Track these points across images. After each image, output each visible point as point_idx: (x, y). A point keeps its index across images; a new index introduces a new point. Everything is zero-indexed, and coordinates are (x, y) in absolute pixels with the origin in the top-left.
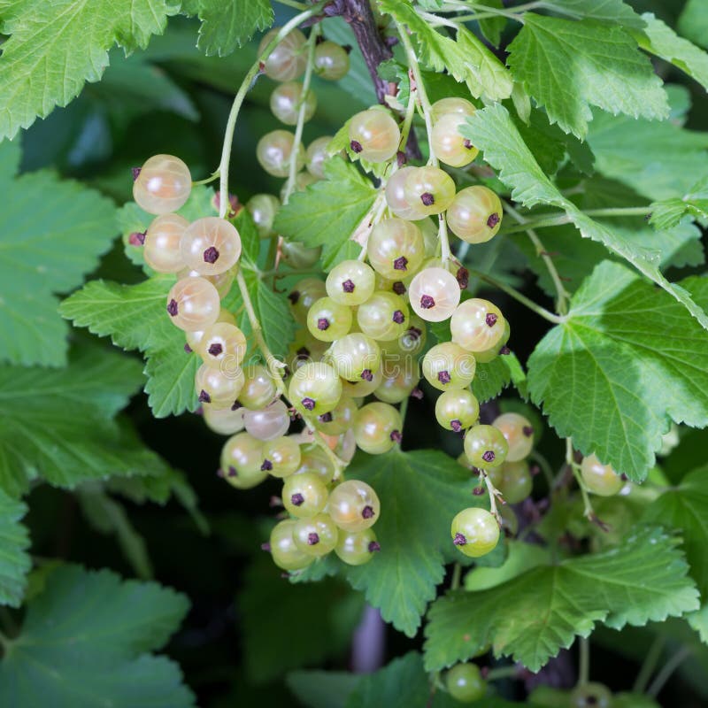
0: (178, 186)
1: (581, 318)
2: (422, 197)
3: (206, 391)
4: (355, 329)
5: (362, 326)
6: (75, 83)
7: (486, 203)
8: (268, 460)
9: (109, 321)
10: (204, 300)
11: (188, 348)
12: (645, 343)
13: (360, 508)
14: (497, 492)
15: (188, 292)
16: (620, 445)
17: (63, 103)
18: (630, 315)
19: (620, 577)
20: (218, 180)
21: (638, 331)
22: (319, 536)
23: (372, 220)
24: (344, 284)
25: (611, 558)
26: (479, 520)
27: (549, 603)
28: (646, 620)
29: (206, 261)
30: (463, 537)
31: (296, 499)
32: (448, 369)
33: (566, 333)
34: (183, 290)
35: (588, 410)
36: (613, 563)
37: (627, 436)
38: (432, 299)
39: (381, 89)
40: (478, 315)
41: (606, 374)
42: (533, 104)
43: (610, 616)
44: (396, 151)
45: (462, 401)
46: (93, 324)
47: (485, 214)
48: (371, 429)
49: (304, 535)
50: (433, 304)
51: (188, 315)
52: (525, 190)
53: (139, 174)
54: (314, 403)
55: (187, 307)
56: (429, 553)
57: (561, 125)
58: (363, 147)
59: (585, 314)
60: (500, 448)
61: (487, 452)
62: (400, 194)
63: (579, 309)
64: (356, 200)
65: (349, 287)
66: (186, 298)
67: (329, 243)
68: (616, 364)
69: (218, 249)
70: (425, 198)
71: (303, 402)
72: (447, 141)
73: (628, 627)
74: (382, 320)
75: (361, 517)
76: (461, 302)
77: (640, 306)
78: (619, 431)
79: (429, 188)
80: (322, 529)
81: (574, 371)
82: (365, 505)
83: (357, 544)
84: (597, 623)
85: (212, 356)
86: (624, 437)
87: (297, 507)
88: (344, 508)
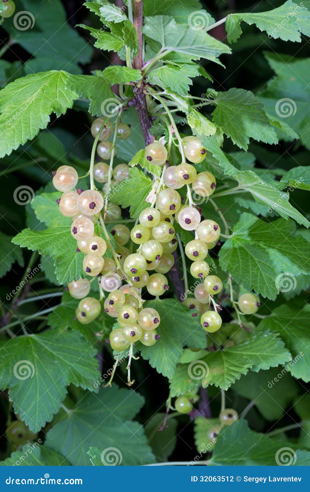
0: (73, 178)
1: (239, 235)
2: (183, 176)
3: (89, 267)
4: (151, 238)
5: (154, 236)
6: (35, 129)
7: (210, 178)
8: (112, 300)
9: (36, 244)
10: (88, 227)
11: (78, 250)
12: (268, 244)
13: (153, 319)
14: (217, 305)
15: (81, 223)
16: (264, 285)
17: (31, 138)
18: (259, 233)
19: (253, 351)
20: (89, 176)
21: (264, 239)
22: (135, 332)
23: (156, 191)
24: (148, 217)
25: (247, 345)
26: (213, 316)
27: (223, 364)
28: (269, 367)
29: (90, 208)
30: (207, 323)
31: (126, 316)
32: (197, 250)
33: (233, 241)
34: (79, 223)
35: (248, 272)
36: (248, 346)
37: (266, 282)
38: (190, 220)
39: (148, 140)
40: (210, 226)
41: (254, 257)
42: (225, 136)
43: (254, 367)
44: (166, 161)
45: (202, 265)
46: (30, 246)
47: (210, 182)
48: (155, 284)
49: (128, 332)
50: (190, 222)
51: (82, 233)
52: (229, 170)
53: (56, 174)
54: (136, 270)
55: (81, 230)
56: (176, 342)
57: (238, 145)
58: (153, 158)
59: (240, 234)
60: (220, 285)
61: (215, 286)
62: (170, 177)
63: (237, 232)
64: (144, 185)
65: (151, 218)
66: (80, 226)
67: (132, 205)
68: (258, 252)
69: (95, 202)
70: (185, 176)
71: (131, 271)
72: (193, 151)
73: (261, 370)
74: (164, 233)
75: (153, 322)
76: (201, 221)
77: (262, 230)
78: (262, 280)
79: (186, 172)
80: (136, 330)
81: (240, 257)
82: (155, 317)
83: (150, 336)
84: (249, 369)
85: (93, 251)
86: (265, 282)
87: (126, 319)
88: (145, 319)
